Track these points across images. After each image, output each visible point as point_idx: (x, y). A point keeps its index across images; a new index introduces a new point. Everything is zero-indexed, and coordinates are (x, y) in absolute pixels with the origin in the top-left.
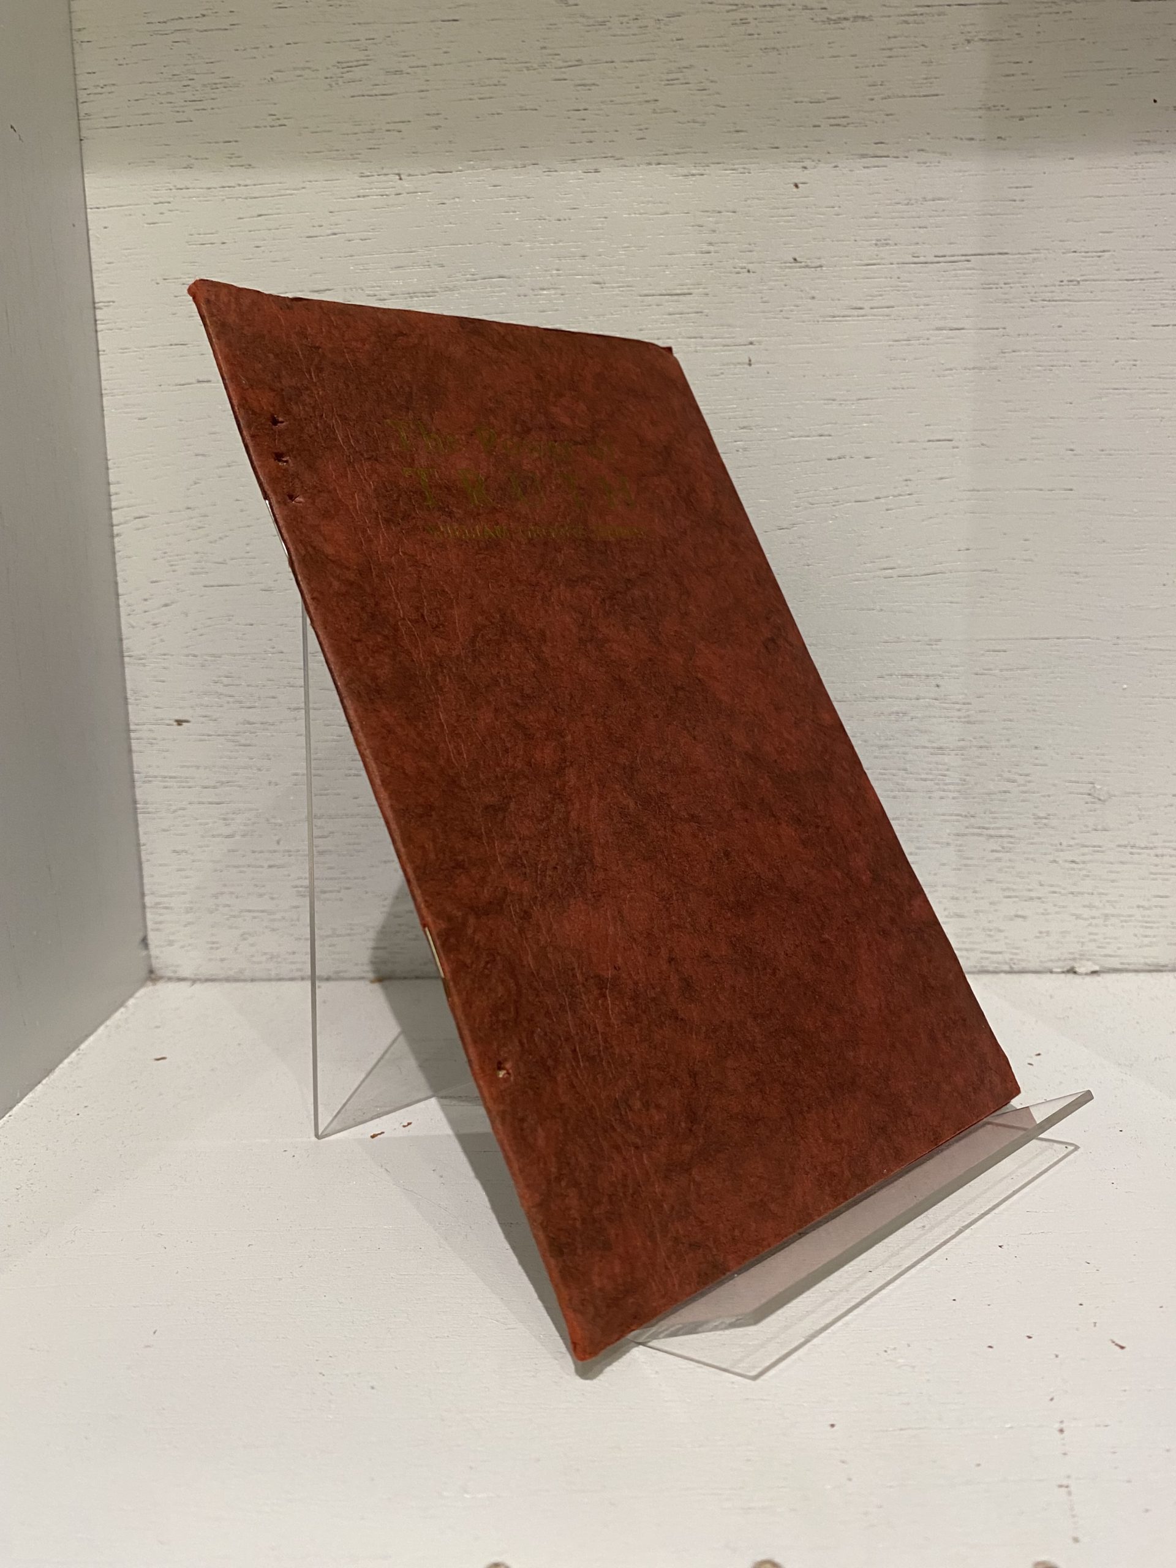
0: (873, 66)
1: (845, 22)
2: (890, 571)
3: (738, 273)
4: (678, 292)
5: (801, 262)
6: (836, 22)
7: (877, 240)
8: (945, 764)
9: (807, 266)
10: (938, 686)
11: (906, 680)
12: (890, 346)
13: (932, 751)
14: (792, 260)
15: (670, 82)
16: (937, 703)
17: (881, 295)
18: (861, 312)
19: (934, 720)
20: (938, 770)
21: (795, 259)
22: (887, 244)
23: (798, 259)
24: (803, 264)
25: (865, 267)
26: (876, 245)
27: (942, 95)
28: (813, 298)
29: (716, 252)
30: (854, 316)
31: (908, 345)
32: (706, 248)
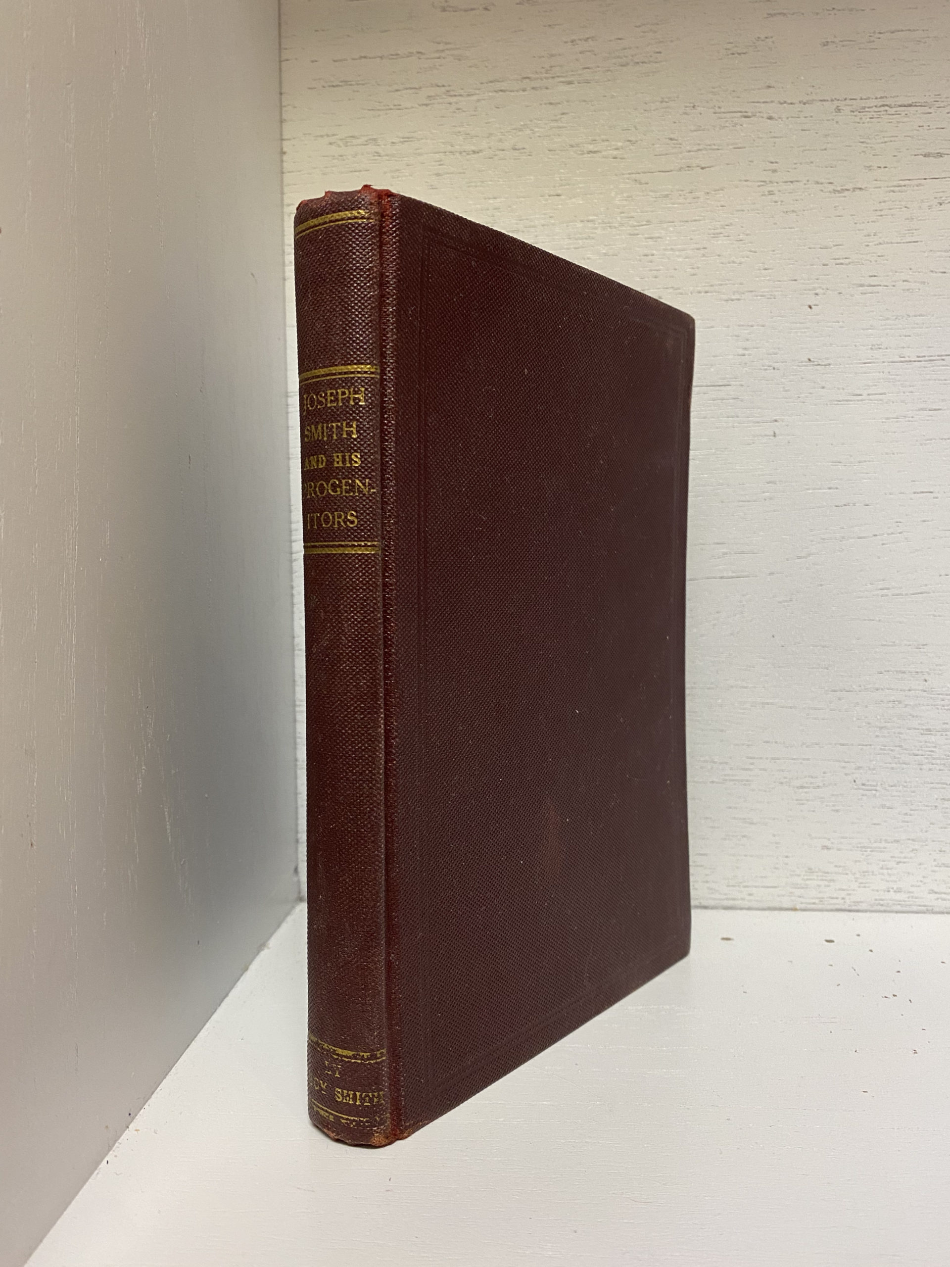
0: (868, 222)
1: (847, 192)
2: (886, 591)
3: (766, 370)
4: (720, 383)
5: (814, 362)
6: (839, 192)
7: (872, 345)
8: (933, 742)
9: (819, 365)
10: (926, 681)
11: (900, 676)
12: (883, 422)
13: (922, 731)
14: (807, 360)
15: (716, 236)
16: (925, 694)
17: (876, 386)
18: (860, 398)
19: (923, 708)
20: (927, 747)
21: (809, 360)
22: (880, 348)
23: (812, 359)
24: (816, 363)
25: (864, 365)
26: (872, 349)
27: (921, 242)
28: (823, 388)
29: (749, 355)
30: (854, 401)
31: (897, 422)
32: (741, 352)
